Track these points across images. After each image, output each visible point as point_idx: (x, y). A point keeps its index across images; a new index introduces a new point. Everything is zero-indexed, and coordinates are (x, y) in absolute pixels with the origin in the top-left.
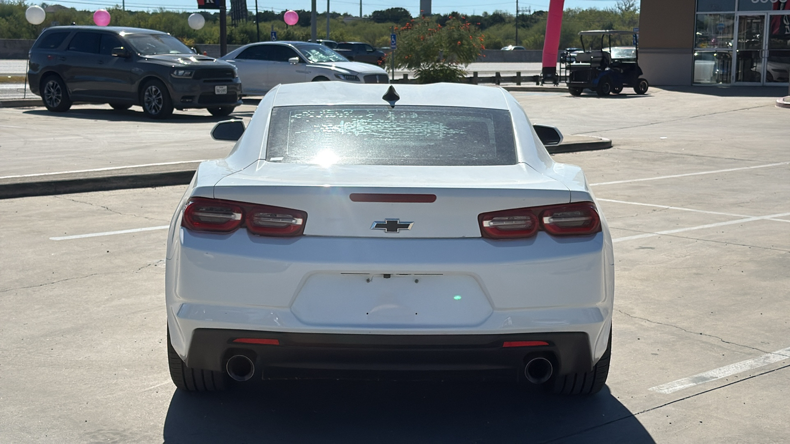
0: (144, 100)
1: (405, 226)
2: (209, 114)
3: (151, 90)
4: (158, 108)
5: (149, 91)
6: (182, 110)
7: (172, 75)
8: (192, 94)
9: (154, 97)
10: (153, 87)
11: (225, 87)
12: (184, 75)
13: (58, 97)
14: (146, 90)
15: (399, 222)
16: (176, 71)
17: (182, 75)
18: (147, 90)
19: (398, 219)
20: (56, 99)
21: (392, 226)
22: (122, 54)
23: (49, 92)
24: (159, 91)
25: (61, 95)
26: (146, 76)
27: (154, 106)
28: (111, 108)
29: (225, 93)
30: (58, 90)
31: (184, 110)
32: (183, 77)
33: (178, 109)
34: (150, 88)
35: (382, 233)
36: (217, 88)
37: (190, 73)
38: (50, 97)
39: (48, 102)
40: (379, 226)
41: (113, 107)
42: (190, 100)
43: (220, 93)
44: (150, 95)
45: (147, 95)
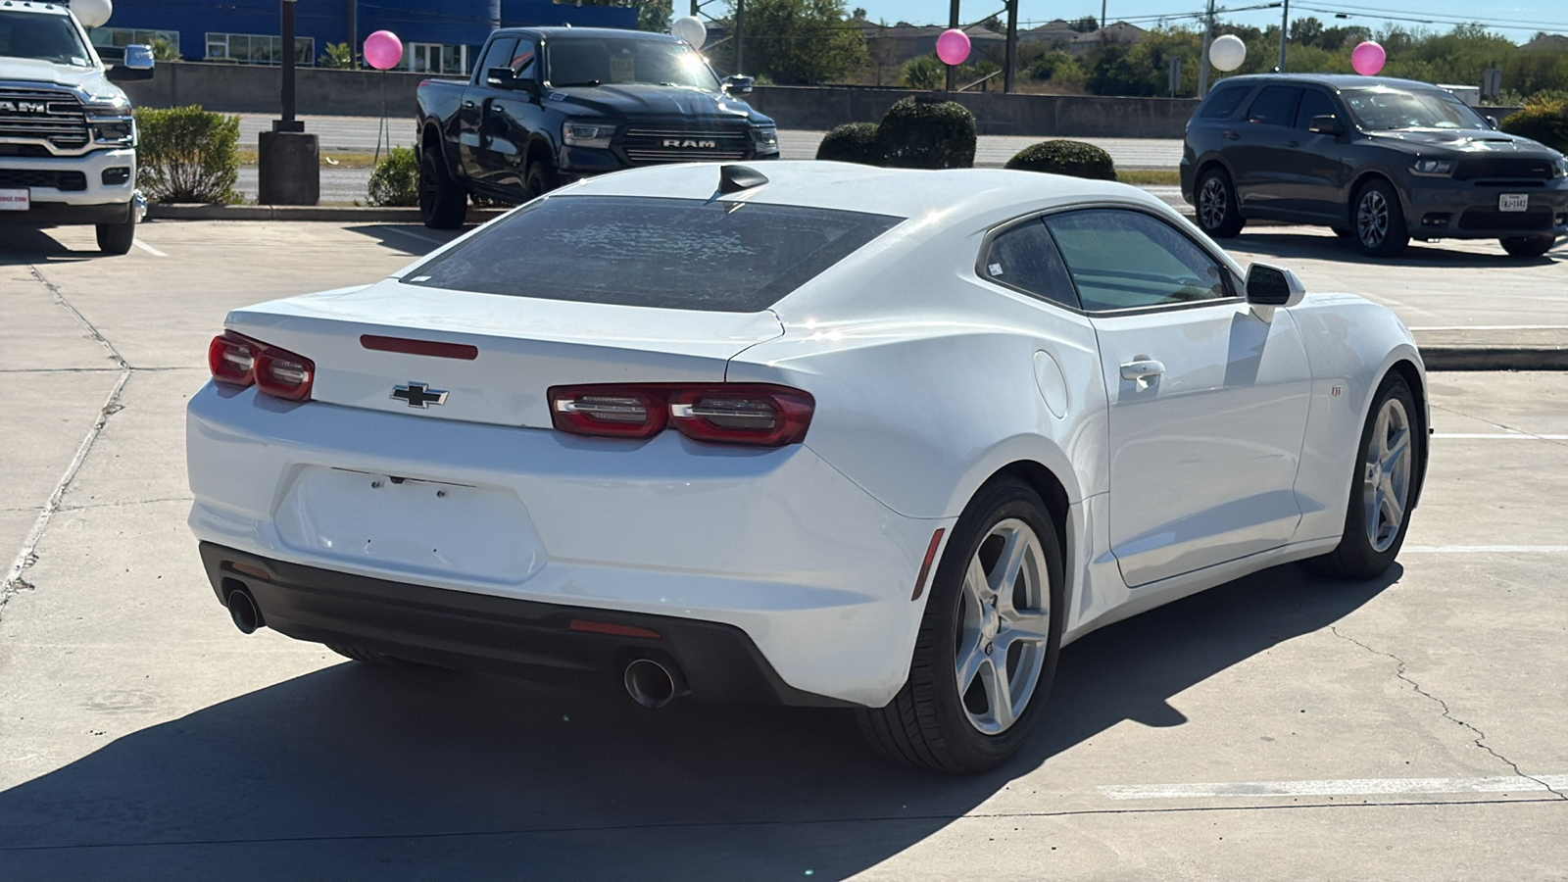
0: (1357, 219)
1: (434, 397)
2: (1503, 252)
3: (1372, 198)
4: (1380, 235)
5: (1366, 202)
6: (1426, 241)
7: (1412, 171)
8: (1447, 210)
9: (1375, 212)
10: (1375, 192)
11: (1526, 197)
12: (1436, 170)
13: (1221, 210)
14: (1362, 198)
15: (427, 390)
16: (1419, 162)
17: (1432, 171)
18: (1364, 200)
19: (425, 385)
20: (1216, 214)
21: (415, 394)
22: (1330, 128)
23: (1208, 200)
24: (1384, 202)
25: (1224, 206)
26: (1366, 171)
27: (1373, 231)
28: (1334, 235)
29: (1524, 209)
30: (1221, 196)
31: (1429, 240)
32: (1433, 175)
33: (1415, 239)
34: (1369, 195)
35: (403, 406)
36: (1505, 198)
37: (1448, 167)
38: (1208, 209)
39: (1204, 218)
40: (399, 393)
41: (1336, 232)
42: (1444, 221)
43: (1512, 209)
44: (1369, 211)
45: (1364, 210)
